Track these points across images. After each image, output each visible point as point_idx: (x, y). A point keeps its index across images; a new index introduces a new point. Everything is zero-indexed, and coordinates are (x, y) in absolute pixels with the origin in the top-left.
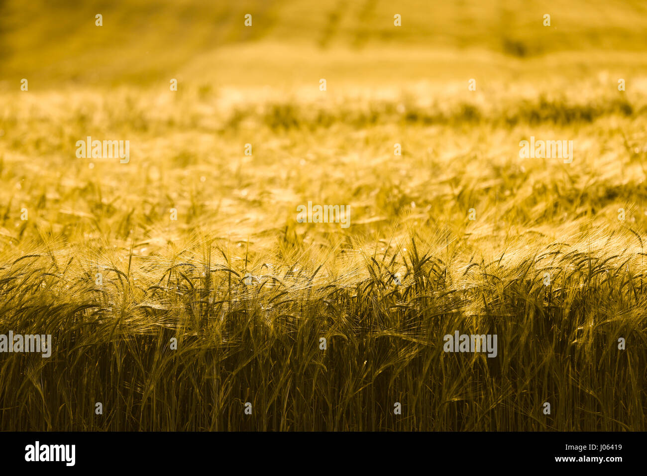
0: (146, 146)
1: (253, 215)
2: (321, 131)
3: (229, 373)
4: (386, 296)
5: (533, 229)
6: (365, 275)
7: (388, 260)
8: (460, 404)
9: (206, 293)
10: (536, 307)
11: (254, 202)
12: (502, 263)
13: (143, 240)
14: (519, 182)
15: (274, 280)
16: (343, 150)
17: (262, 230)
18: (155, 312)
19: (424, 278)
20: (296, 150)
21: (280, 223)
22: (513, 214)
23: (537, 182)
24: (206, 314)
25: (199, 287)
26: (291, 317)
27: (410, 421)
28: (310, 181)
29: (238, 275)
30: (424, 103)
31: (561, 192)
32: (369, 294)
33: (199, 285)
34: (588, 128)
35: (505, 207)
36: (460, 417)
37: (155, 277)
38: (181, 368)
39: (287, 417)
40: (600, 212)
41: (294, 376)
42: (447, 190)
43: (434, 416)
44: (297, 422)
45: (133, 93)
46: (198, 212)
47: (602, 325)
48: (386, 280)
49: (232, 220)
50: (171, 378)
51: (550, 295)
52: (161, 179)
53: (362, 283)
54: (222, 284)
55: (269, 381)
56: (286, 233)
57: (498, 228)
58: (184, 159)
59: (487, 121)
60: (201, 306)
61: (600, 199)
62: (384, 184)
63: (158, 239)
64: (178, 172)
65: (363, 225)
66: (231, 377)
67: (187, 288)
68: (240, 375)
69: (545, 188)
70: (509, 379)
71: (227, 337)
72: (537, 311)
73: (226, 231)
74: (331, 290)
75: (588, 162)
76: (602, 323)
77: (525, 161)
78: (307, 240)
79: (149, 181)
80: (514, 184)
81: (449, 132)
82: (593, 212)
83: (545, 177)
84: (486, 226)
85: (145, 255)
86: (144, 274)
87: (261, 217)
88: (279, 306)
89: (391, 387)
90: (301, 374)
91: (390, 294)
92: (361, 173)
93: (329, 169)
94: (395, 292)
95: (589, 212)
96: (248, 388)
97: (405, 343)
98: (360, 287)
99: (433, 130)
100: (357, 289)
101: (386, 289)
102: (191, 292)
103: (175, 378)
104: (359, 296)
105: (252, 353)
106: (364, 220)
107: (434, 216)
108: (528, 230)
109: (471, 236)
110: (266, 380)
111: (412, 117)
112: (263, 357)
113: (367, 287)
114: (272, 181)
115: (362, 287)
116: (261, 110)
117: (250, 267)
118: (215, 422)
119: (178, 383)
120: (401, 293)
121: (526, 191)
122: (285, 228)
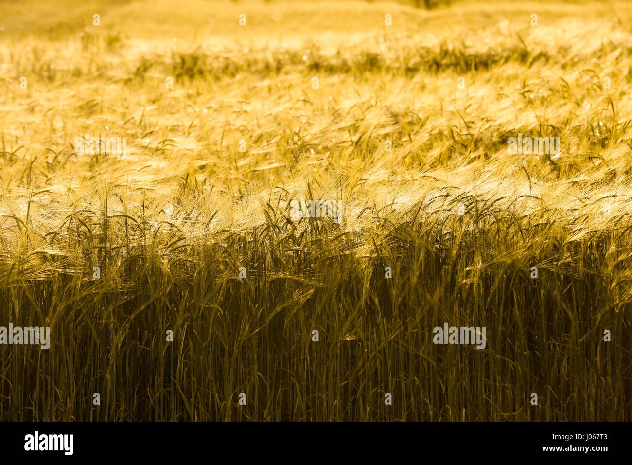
0: (51, 95)
1: (155, 162)
2: (226, 80)
3: (127, 317)
4: (282, 240)
5: (427, 174)
6: (261, 220)
7: (283, 205)
8: (354, 344)
9: (103, 239)
10: (427, 249)
11: (157, 150)
12: (394, 207)
13: (45, 188)
14: (416, 128)
15: (172, 225)
16: (246, 99)
17: (163, 177)
18: (53, 258)
19: (318, 221)
20: (200, 99)
21: (182, 170)
22: (408, 160)
23: (433, 129)
24: (105, 259)
25: (98, 233)
26: (189, 261)
27: (304, 360)
28: (213, 129)
29: (136, 221)
30: (328, 52)
31: (457, 138)
32: (265, 238)
33: (97, 231)
34: (486, 75)
35: (402, 152)
36: (353, 357)
37: (55, 224)
38: (79, 312)
39: (185, 359)
40: (494, 156)
41: (192, 318)
42: (346, 136)
43: (328, 356)
44: (194, 363)
45: (41, 44)
46: (101, 160)
47: (490, 265)
48: (281, 225)
49: (133, 167)
50: (69, 323)
51: (441, 237)
52: (64, 128)
53: (258, 228)
54: (120, 230)
55: (167, 323)
56: (186, 180)
57: (394, 173)
58: (90, 108)
59: (388, 69)
60: (100, 251)
61: (494, 144)
62: (284, 131)
63: (58, 187)
64: (83, 121)
65: (263, 171)
66: (128, 321)
67: (86, 235)
68: (138, 318)
69: (441, 133)
70: (399, 318)
71: (125, 281)
72: (428, 253)
73: (127, 179)
74: (226, 235)
75: (484, 108)
76: (490, 263)
77: (422, 108)
78: (207, 187)
79: (54, 131)
80: (413, 131)
81: (351, 80)
82: (486, 156)
83: (441, 123)
84: (383, 171)
85: (46, 203)
86: (43, 221)
87: (163, 164)
88: (176, 251)
89: (286, 328)
90: (198, 317)
91: (286, 238)
92: (263, 121)
93: (232, 118)
94: (292, 236)
95: (482, 157)
96: (146, 332)
97: (298, 285)
98: (257, 232)
99: (335, 79)
100: (253, 234)
101: (281, 233)
102: (90, 238)
103: (73, 323)
104: (255, 241)
105: (149, 297)
106: (264, 167)
107: (333, 162)
108: (422, 175)
109: (368, 181)
110: (163, 323)
111: (316, 67)
112: (160, 300)
113: (263, 232)
114: (174, 129)
115: (259, 232)
116: (168, 60)
117: (147, 213)
118: (113, 364)
119: (76, 327)
120: (297, 236)
121: (423, 137)
122: (186, 175)
